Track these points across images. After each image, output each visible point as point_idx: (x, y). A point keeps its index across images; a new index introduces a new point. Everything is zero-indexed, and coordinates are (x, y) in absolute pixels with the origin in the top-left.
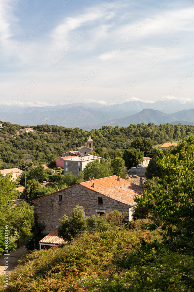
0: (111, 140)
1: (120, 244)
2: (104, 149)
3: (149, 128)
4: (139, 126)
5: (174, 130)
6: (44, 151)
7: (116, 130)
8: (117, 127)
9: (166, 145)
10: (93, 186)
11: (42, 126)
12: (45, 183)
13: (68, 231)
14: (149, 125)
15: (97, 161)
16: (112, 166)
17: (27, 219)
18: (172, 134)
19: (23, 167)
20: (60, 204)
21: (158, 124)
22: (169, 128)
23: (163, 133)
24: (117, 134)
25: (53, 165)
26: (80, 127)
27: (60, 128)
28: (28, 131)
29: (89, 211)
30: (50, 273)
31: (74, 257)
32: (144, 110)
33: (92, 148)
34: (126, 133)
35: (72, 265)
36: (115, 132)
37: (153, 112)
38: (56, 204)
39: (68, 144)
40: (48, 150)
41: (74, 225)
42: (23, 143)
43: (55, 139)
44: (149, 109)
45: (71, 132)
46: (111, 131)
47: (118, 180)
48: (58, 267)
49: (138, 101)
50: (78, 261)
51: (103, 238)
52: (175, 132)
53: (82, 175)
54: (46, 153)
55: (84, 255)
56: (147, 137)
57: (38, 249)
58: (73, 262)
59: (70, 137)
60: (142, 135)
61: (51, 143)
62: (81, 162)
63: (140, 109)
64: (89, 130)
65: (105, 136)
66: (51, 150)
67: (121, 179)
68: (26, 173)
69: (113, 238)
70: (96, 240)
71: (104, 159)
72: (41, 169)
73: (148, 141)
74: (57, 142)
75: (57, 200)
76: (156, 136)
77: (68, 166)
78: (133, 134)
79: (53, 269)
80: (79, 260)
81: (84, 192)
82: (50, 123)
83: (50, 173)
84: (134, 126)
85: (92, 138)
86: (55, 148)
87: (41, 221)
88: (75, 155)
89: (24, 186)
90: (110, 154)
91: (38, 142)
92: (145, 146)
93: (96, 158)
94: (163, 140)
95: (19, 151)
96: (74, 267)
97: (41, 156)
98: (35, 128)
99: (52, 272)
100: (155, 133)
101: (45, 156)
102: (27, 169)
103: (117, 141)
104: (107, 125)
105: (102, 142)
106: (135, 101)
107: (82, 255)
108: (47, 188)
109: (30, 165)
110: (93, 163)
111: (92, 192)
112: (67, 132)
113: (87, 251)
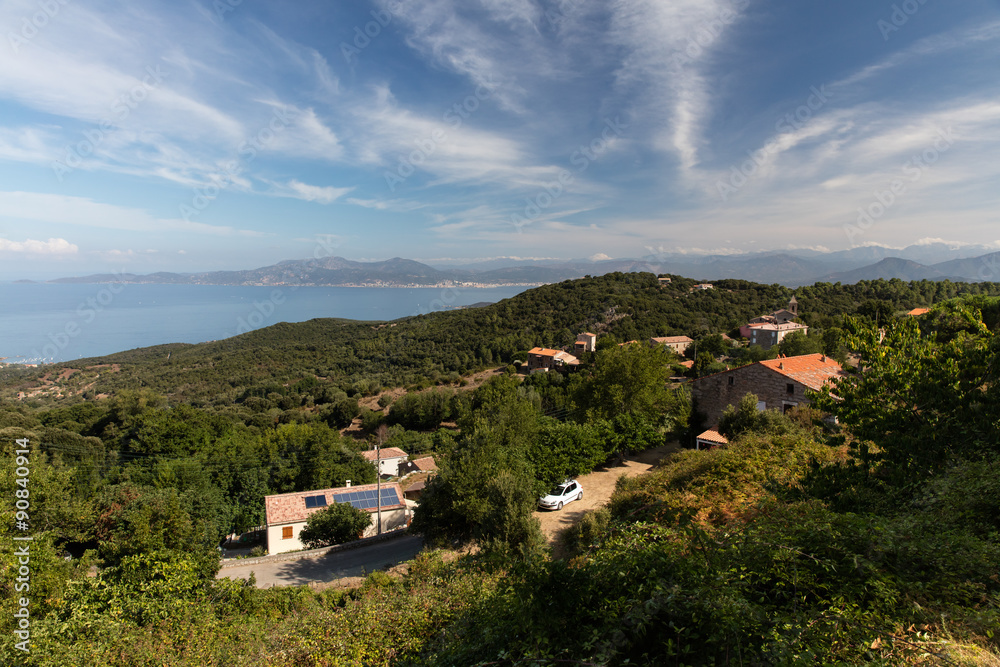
0: (827, 303)
1: (802, 457)
2: (815, 314)
3: (892, 286)
4: (875, 283)
5: (935, 289)
6: (725, 314)
7: (837, 288)
8: (838, 284)
9: (917, 312)
10: (780, 368)
11: (726, 281)
12: (723, 358)
13: (734, 428)
14: (893, 282)
15: (802, 331)
16: (824, 339)
17: (685, 405)
18: (931, 296)
19: (695, 334)
20: (729, 389)
21: (906, 279)
22: (927, 287)
23: (915, 294)
24: (838, 293)
25: (736, 334)
26: (780, 282)
27: (751, 284)
28: (705, 287)
29: (771, 402)
30: (690, 485)
31: (727, 467)
32: (885, 259)
33: (795, 314)
34: (852, 293)
35: (723, 479)
36: (835, 291)
37: (901, 263)
38: (724, 388)
39: (762, 306)
40: (731, 313)
41: (742, 421)
42: (697, 304)
43: (743, 299)
44: (895, 259)
45: (767, 290)
46: (828, 289)
47: (823, 360)
48: (702, 478)
49: (877, 247)
50: (732, 473)
51: (776, 445)
52: (937, 292)
53: (777, 350)
54: (729, 318)
55: (742, 466)
56: (887, 298)
57: (695, 448)
58: (726, 474)
59: (765, 296)
60: (880, 295)
61: (737, 304)
62: (776, 332)
63: (878, 258)
64: (794, 288)
65: (819, 297)
66: (735, 313)
67: (827, 359)
68: (697, 343)
69: (791, 447)
70: (764, 447)
71: (813, 330)
72: (719, 339)
73: (886, 306)
74: (746, 303)
75: (725, 382)
76: (904, 297)
77: (758, 337)
78: (864, 294)
79: (695, 480)
80: (735, 472)
81: (765, 374)
82: (737, 277)
83: (730, 345)
84: (867, 283)
85: (797, 299)
86: (742, 311)
87: (701, 409)
88: (769, 322)
89: (693, 359)
90: (823, 322)
91: (719, 303)
92: (881, 312)
93: (800, 326)
94: (915, 304)
95: (691, 313)
96: (726, 482)
97: (721, 322)
98: (714, 284)
99: (694, 484)
100: (902, 293)
101: (727, 322)
102: (699, 338)
103: (837, 303)
104: (824, 281)
105: (814, 305)
106: (871, 247)
107: (740, 465)
108: (724, 365)
109: (704, 332)
110: (794, 333)
111: (778, 376)
112: (761, 289)
113: (748, 462)
